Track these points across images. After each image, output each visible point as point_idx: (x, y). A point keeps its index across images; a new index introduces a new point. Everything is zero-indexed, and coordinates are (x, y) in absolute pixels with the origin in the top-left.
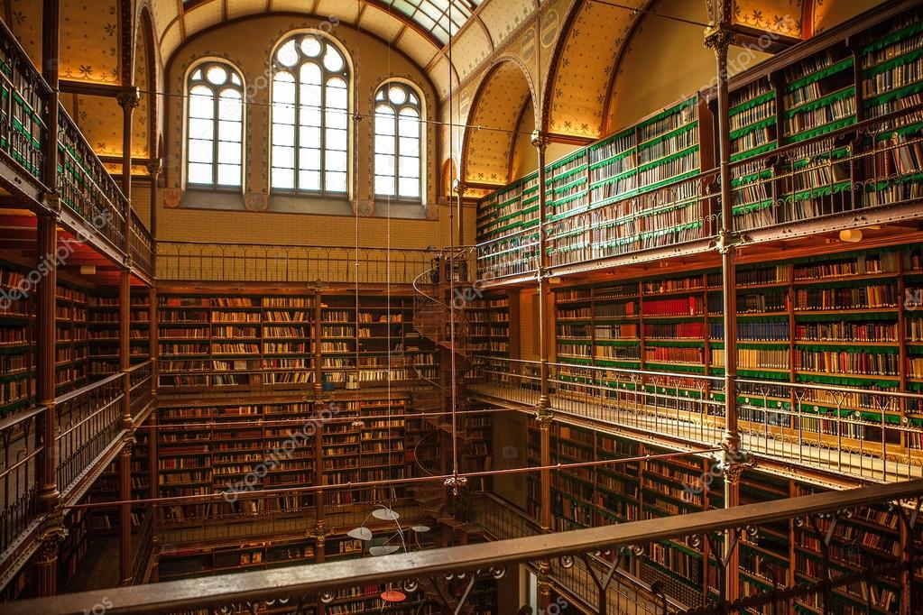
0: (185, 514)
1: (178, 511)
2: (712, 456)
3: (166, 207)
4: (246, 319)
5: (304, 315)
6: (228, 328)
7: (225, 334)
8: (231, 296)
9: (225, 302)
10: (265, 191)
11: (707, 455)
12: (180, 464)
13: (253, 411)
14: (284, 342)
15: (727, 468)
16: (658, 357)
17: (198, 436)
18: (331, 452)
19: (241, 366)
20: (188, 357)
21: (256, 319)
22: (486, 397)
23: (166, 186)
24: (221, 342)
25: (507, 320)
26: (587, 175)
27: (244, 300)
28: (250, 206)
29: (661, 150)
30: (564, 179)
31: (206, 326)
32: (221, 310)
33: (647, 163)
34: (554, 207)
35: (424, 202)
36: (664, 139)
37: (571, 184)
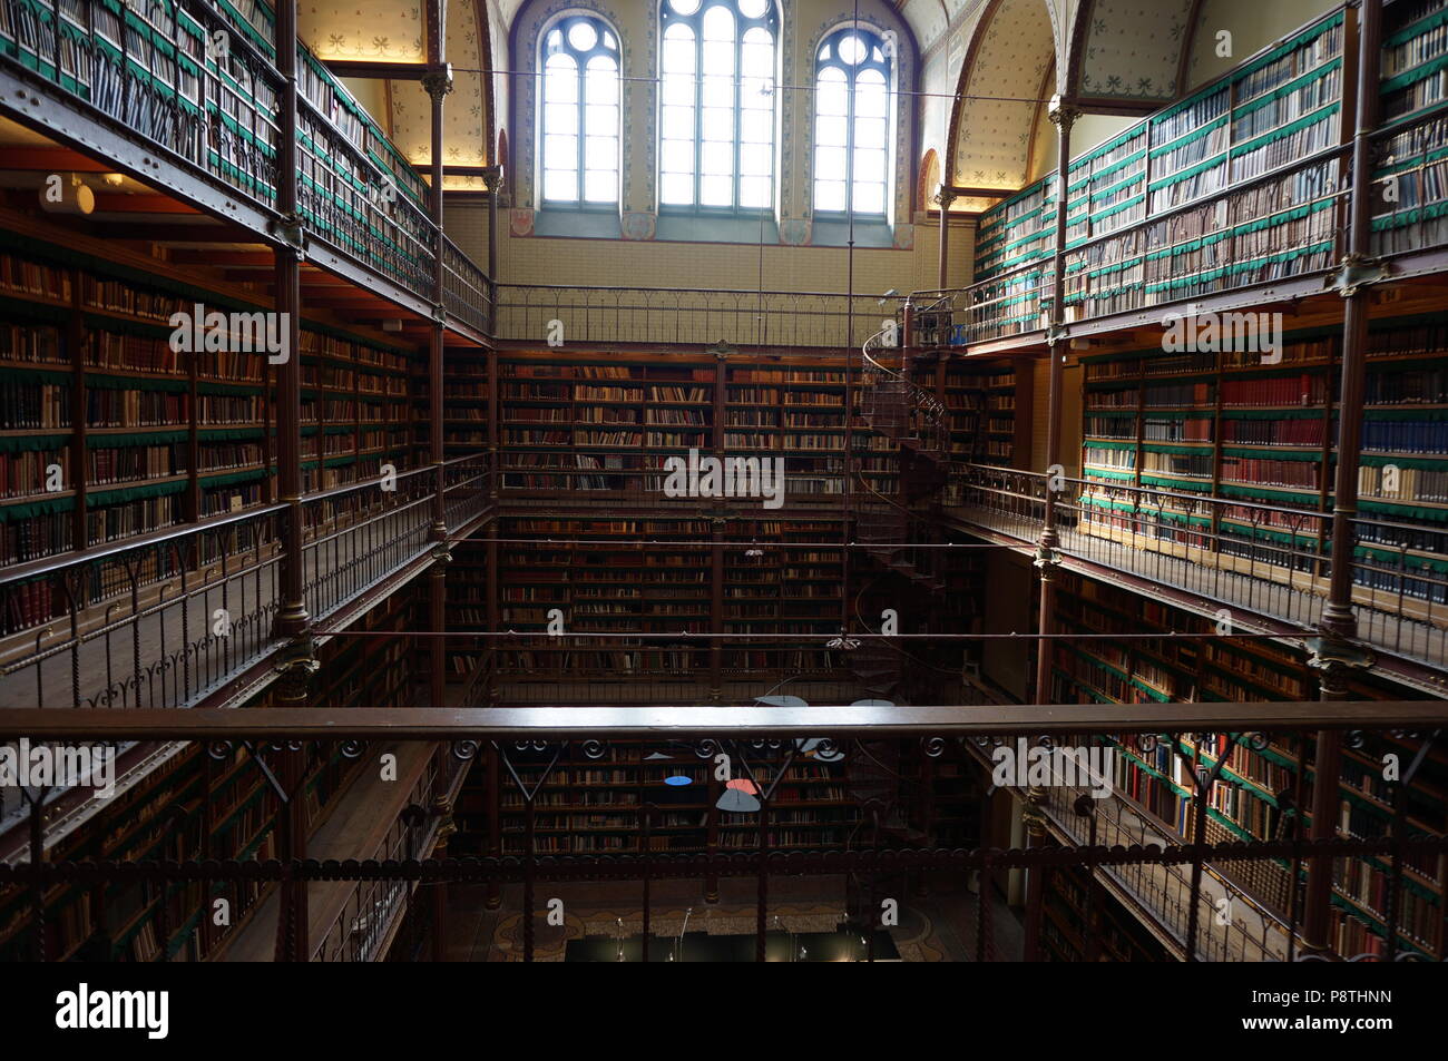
0: (536, 663)
1: (527, 658)
2: (1302, 646)
3: (513, 235)
4: (624, 396)
5: (705, 393)
6: (596, 409)
7: (592, 418)
8: (602, 364)
9: (593, 372)
10: (650, 209)
11: (1295, 643)
12: (530, 596)
13: (629, 527)
14: (674, 431)
15: (1324, 667)
16: (1245, 475)
17: (554, 558)
18: (737, 593)
19: (614, 464)
20: (543, 449)
21: (636, 397)
22: (967, 525)
23: (514, 205)
24: (589, 429)
25: (1013, 407)
26: (1146, 168)
27: (619, 369)
28: (630, 232)
29: (1273, 117)
30: (1109, 176)
31: (566, 406)
32: (588, 383)
33: (1246, 140)
34: (1091, 225)
35: (891, 221)
36: (1278, 96)
37: (1119, 182)
